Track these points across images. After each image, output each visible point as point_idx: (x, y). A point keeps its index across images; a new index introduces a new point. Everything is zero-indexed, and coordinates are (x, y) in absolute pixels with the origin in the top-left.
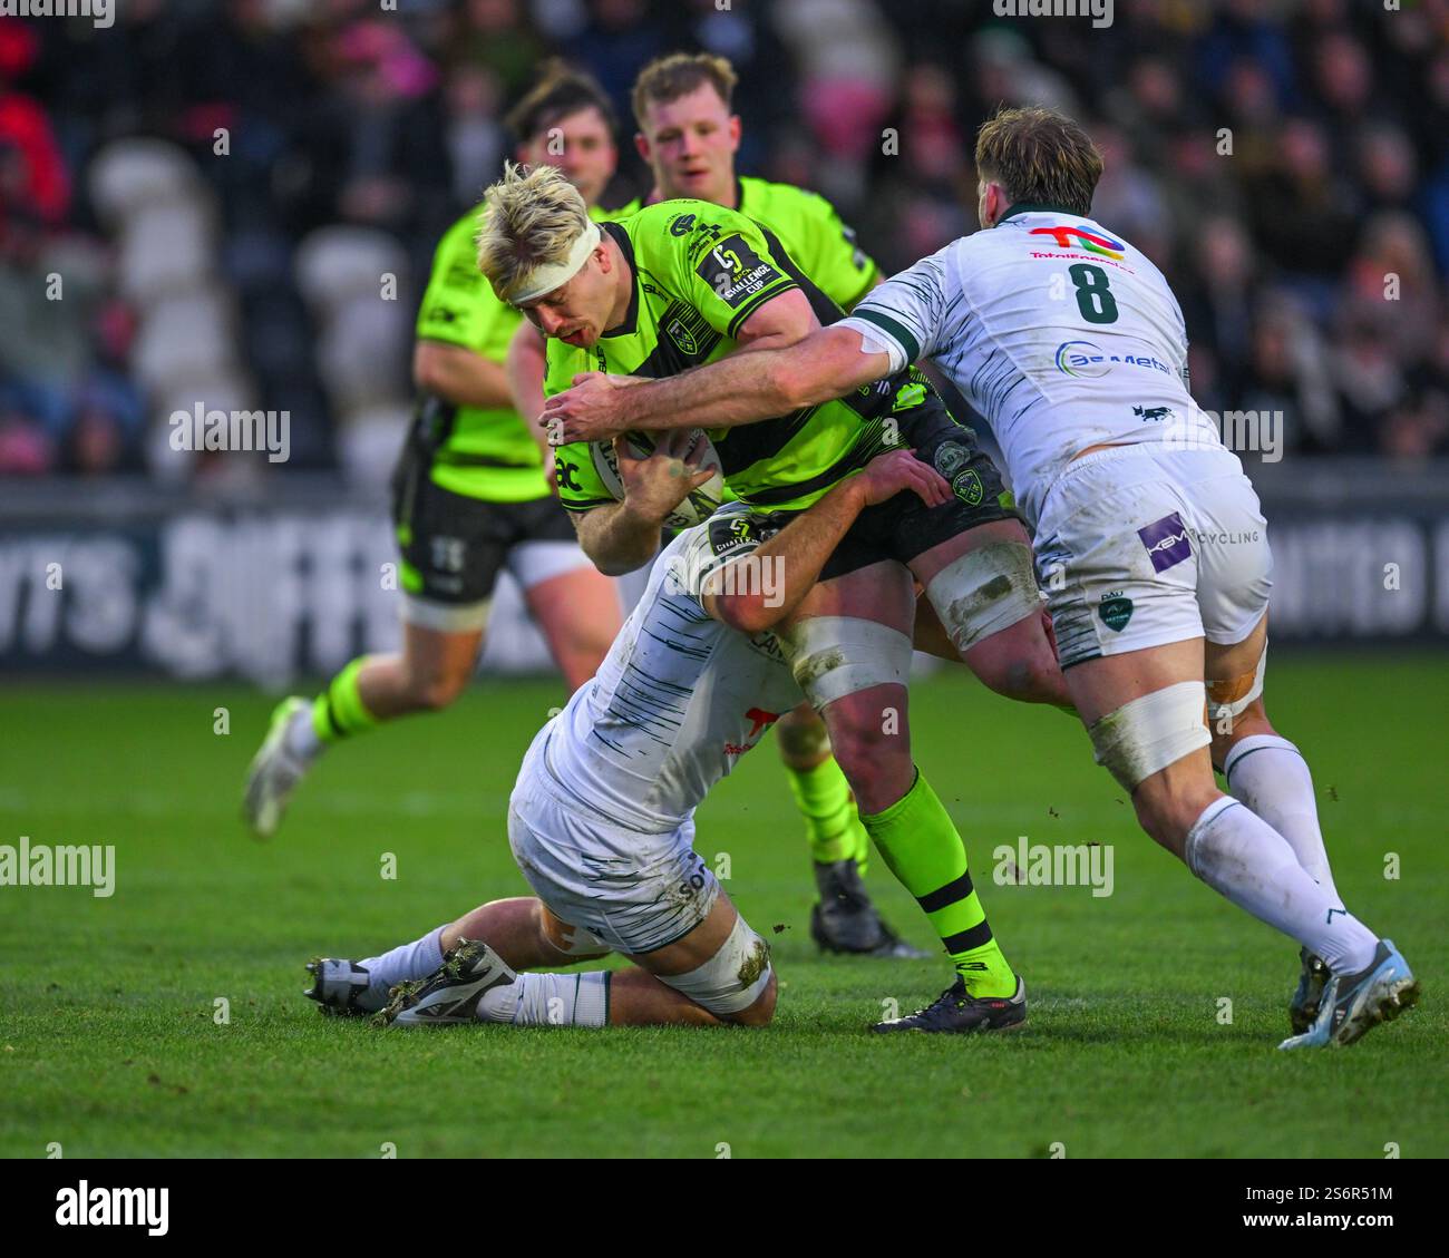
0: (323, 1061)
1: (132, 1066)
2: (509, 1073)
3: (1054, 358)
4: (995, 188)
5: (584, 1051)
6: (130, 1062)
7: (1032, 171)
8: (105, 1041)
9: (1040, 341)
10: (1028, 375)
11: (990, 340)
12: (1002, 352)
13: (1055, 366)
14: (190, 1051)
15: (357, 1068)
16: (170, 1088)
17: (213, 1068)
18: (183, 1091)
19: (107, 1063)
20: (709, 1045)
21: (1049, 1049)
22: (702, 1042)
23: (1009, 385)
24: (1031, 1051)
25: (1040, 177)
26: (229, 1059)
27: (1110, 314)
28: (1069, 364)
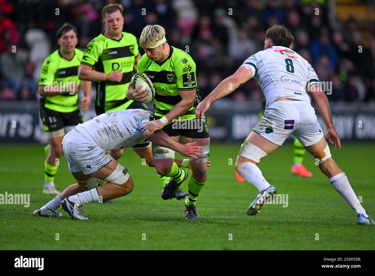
0: (72, 227)
1: (31, 227)
2: (112, 230)
3: (280, 79)
4: (270, 41)
5: (128, 225)
6: (30, 226)
7: (279, 38)
8: (25, 221)
9: (278, 74)
10: (274, 81)
11: (267, 72)
12: (269, 75)
13: (280, 80)
14: (43, 224)
15: (79, 228)
16: (39, 232)
17: (48, 228)
18: (42, 233)
19: (25, 226)
20: (154, 225)
21: (227, 227)
22: (153, 224)
23: (270, 82)
24: (223, 228)
25: (280, 39)
26: (51, 226)
27: (293, 71)
28: (283, 80)
